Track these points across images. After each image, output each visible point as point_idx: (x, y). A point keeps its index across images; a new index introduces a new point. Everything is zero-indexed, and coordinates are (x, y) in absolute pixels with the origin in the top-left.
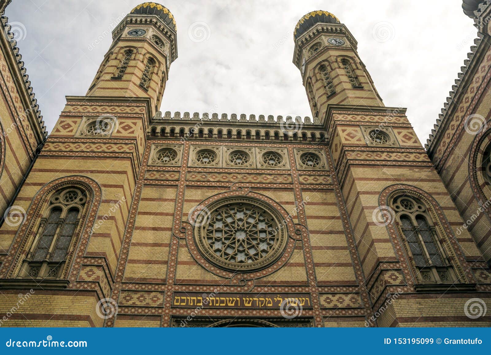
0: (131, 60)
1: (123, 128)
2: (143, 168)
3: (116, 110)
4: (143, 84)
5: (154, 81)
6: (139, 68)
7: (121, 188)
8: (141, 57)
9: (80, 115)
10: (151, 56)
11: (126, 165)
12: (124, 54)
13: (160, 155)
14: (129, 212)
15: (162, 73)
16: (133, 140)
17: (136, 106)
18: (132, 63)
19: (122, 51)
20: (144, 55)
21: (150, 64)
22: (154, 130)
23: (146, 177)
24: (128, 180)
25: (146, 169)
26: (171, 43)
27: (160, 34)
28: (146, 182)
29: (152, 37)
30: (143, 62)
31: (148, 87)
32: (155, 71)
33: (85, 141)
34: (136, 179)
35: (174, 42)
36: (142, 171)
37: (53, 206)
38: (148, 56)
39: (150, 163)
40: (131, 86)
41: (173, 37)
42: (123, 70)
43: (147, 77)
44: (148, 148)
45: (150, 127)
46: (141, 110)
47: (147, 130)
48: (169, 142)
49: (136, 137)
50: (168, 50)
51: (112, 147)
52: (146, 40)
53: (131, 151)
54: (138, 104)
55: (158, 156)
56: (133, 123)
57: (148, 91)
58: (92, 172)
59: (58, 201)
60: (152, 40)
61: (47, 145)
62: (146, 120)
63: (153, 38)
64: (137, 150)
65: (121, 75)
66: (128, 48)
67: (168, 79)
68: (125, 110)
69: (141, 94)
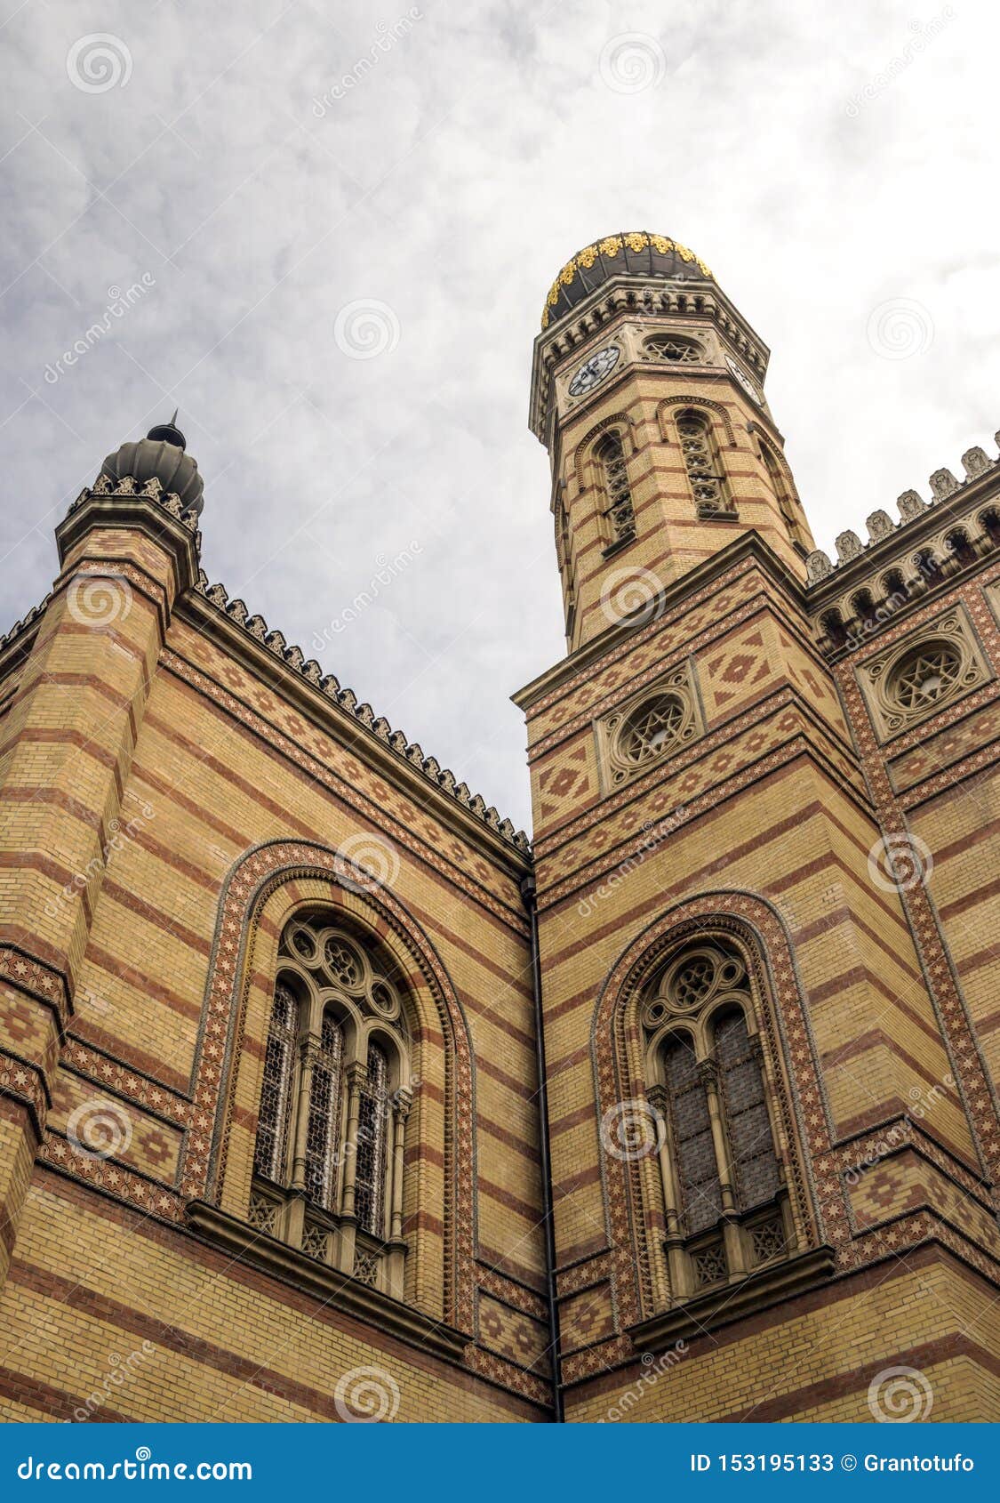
0: (628, 461)
1: (730, 676)
2: (872, 761)
3: (676, 640)
4: (708, 506)
5: (740, 474)
6: (665, 470)
7: (828, 864)
8: (651, 431)
9: (583, 724)
10: (681, 406)
11: (805, 783)
12: (598, 459)
13: (903, 686)
14: (908, 928)
15: (750, 432)
16: (778, 692)
17: (727, 586)
18: (636, 468)
19: (587, 455)
20: (657, 417)
21: (693, 433)
22: (834, 625)
23: (896, 784)
24: (840, 826)
25: (883, 760)
26: (717, 324)
27: (665, 321)
28: (906, 800)
29: (645, 349)
30: (665, 441)
31: (731, 506)
32: (724, 441)
33: (640, 792)
34: (868, 809)
35: (724, 315)
36: (876, 773)
37: (657, 1038)
38: (669, 413)
39: (884, 733)
40: (675, 537)
41: (709, 300)
42: (623, 509)
43: (707, 477)
44: (847, 692)
45: (816, 621)
46: (749, 585)
47: (813, 638)
48: (904, 627)
49: (784, 678)
50: (722, 352)
51: (729, 758)
52: (633, 372)
53: (795, 732)
54: (729, 576)
55: (897, 694)
56: (750, 642)
57: (736, 517)
58: (712, 869)
59: (665, 1015)
60: (652, 359)
61: (543, 869)
62: (785, 607)
63: (651, 349)
64: (815, 718)
65: (627, 529)
66: (598, 436)
67: (782, 440)
68: (700, 621)
69: (719, 538)
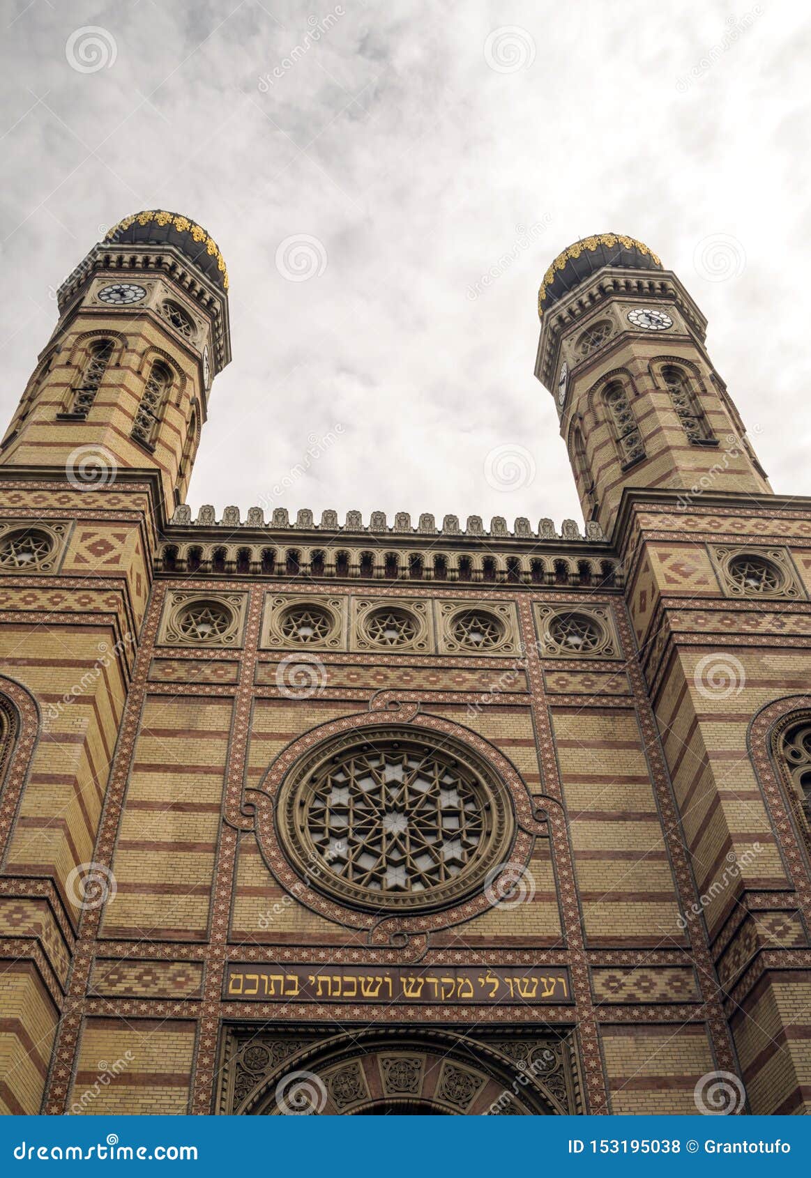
0: (109, 368)
1: (92, 549)
2: (145, 651)
3: (72, 503)
4: (140, 431)
5: (171, 426)
6: (129, 391)
7: (88, 703)
8: (134, 360)
10: (162, 358)
12: (90, 352)
13: (188, 619)
14: (111, 765)
15: (191, 404)
16: (117, 579)
17: (123, 492)
18: (110, 376)
19: (85, 343)
20: (143, 355)
21: (159, 379)
22: (171, 554)
23: (151, 674)
24: (107, 683)
25: (152, 655)
26: (213, 323)
27: (184, 297)
28: (152, 687)
29: (162, 305)
30: (139, 373)
31: (153, 441)
32: (173, 399)
34: (127, 679)
35: (220, 321)
36: (144, 660)
38: (152, 356)
39: (162, 638)
40: (109, 436)
41: (217, 305)
42: (87, 394)
43: (150, 413)
44: (155, 600)
45: (161, 547)
46: (136, 501)
47: (154, 555)
48: (210, 585)
49: (124, 573)
50: (205, 342)
51: (63, 599)
52: (146, 314)
53: (113, 609)
54: (128, 487)
55: (182, 621)
56: (117, 536)
57: (153, 451)
58: (13, 662)
60: (163, 315)
62: (149, 528)
63: (165, 307)
64: (128, 608)
65: (82, 410)
66: (100, 337)
67: (205, 420)
68: (94, 502)
69: (138, 460)
